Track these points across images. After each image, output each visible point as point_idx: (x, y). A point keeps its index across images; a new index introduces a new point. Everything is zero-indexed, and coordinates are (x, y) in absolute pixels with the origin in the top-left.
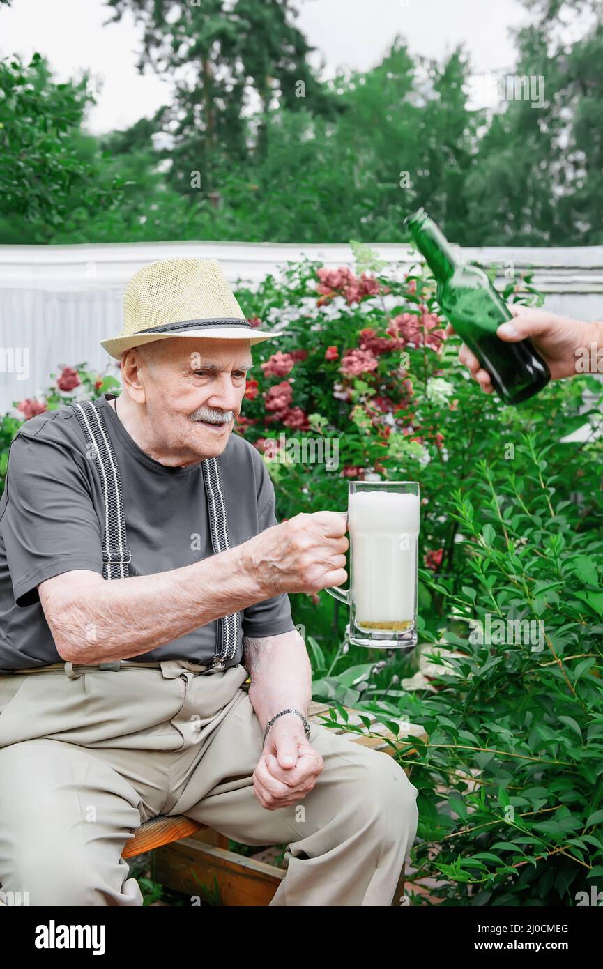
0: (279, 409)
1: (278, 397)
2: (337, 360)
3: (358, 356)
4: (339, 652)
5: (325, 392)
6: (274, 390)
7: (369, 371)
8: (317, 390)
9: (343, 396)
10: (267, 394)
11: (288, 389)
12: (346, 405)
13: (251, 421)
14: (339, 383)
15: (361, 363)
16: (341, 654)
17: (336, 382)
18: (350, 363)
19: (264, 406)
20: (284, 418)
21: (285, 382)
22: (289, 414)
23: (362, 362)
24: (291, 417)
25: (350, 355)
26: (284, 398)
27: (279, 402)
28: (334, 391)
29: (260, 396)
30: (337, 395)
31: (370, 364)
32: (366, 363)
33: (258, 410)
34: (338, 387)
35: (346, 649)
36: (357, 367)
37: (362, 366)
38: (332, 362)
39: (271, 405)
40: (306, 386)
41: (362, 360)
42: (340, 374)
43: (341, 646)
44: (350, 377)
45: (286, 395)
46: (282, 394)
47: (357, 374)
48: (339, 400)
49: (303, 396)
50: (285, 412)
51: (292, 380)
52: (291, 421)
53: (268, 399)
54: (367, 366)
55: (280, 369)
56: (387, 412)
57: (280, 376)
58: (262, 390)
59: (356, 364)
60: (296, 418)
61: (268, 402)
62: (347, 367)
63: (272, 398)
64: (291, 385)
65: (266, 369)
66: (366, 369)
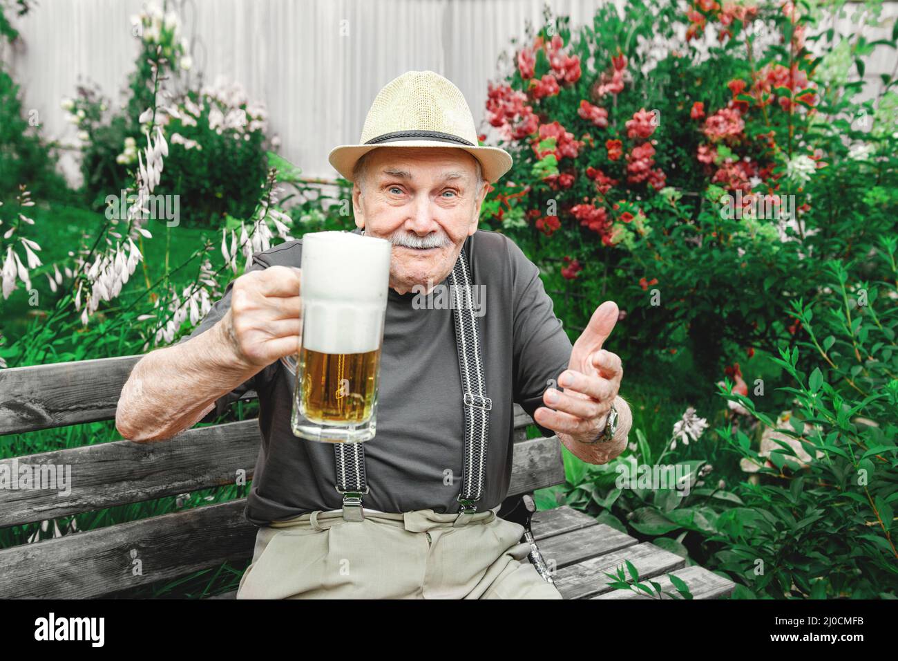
0: (640, 172)
1: (640, 159)
2: (702, 120)
3: (724, 116)
4: (667, 448)
5: (689, 154)
6: (637, 152)
7: (736, 134)
8: (682, 152)
9: (706, 159)
10: (630, 156)
11: (652, 151)
12: (709, 169)
13: (614, 182)
14: (703, 146)
15: (727, 124)
16: (669, 450)
17: (700, 144)
18: (716, 124)
19: (626, 167)
20: (647, 180)
21: (647, 144)
22: (651, 176)
23: (729, 124)
24: (653, 179)
25: (716, 114)
26: (646, 160)
27: (641, 164)
28: (698, 153)
29: (623, 157)
30: (701, 158)
31: (737, 125)
32: (732, 124)
33: (621, 171)
34: (702, 150)
35: (674, 445)
36: (722, 129)
37: (728, 128)
38: (698, 122)
39: (633, 167)
40: (669, 147)
41: (728, 120)
42: (704, 135)
43: (668, 443)
44: (715, 139)
45: (648, 158)
46: (645, 156)
47: (723, 136)
48: (703, 163)
49: (666, 159)
50: (647, 174)
51: (655, 142)
52: (653, 183)
53: (630, 161)
54: (733, 128)
55: (643, 129)
56: (752, 176)
57: (643, 138)
58: (626, 151)
59: (722, 126)
60: (659, 180)
61: (631, 164)
62: (712, 128)
63: (634, 160)
64: (654, 147)
65: (631, 127)
66: (732, 132)
